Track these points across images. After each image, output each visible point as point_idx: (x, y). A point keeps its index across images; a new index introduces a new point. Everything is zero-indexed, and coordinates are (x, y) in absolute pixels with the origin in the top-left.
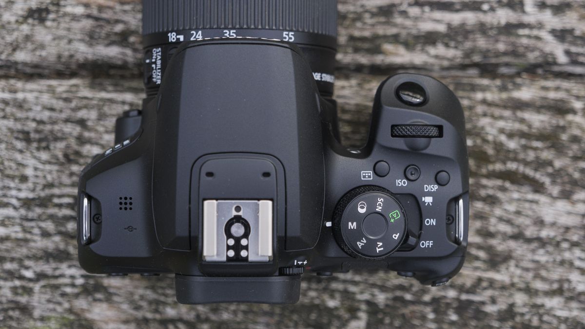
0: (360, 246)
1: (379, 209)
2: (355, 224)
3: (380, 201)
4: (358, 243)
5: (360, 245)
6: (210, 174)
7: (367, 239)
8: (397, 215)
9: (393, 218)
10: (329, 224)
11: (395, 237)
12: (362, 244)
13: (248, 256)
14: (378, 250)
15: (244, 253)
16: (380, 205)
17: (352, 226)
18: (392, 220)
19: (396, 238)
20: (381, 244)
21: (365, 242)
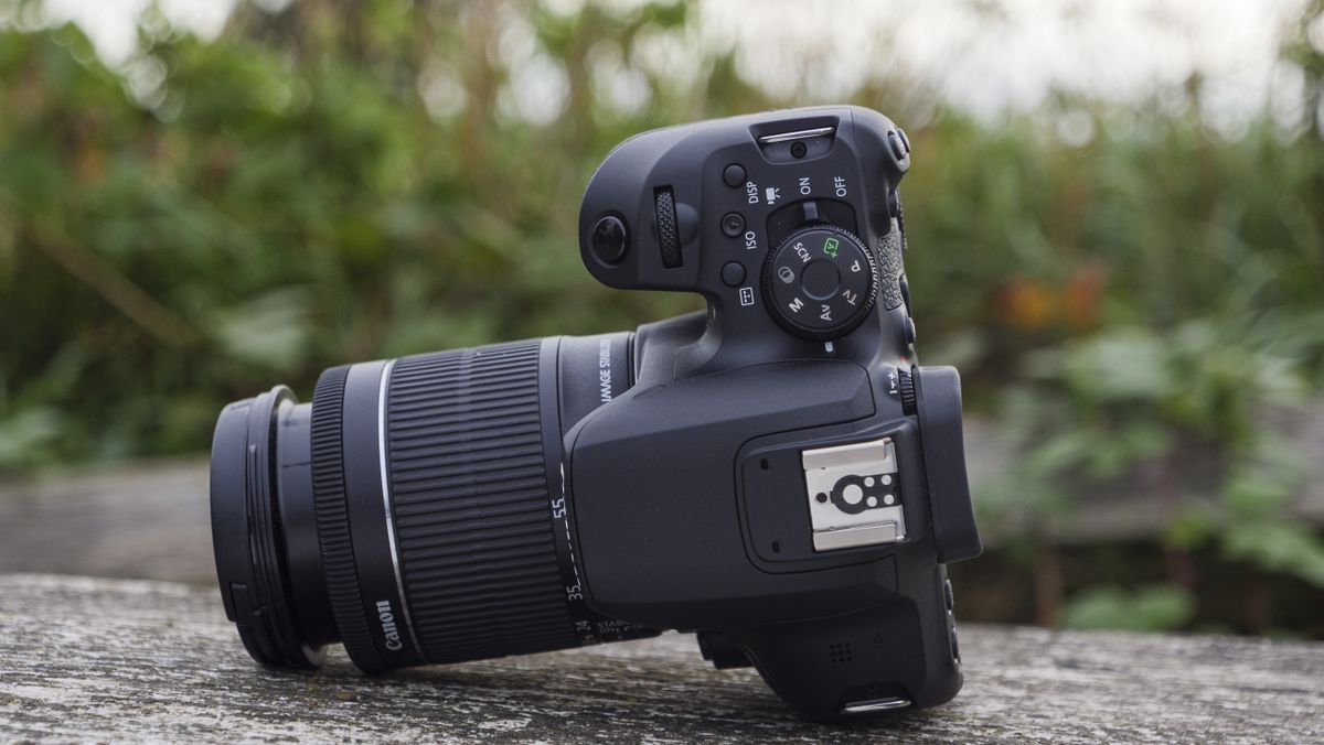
0: (827, 318)
1: (806, 258)
2: (796, 300)
3: (798, 247)
4: (822, 317)
5: (825, 317)
6: (776, 547)
7: (826, 302)
8: (834, 243)
9: (832, 251)
10: (829, 348)
11: (856, 268)
12: (827, 314)
13: (890, 474)
14: (852, 302)
15: (886, 481)
16: (803, 253)
17: (796, 305)
18: (834, 255)
19: (859, 269)
20: (848, 292)
21: (828, 308)
